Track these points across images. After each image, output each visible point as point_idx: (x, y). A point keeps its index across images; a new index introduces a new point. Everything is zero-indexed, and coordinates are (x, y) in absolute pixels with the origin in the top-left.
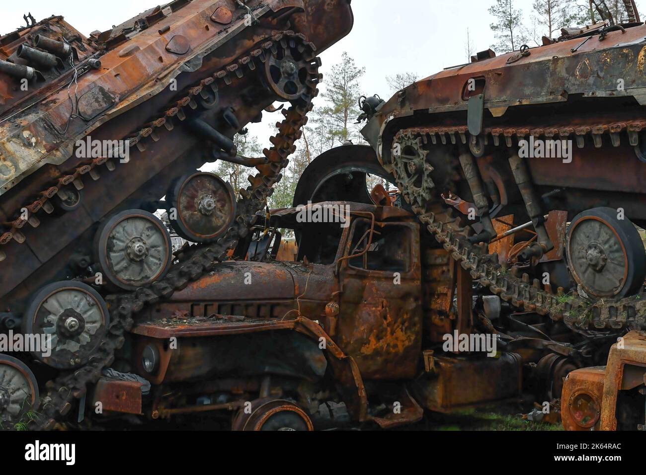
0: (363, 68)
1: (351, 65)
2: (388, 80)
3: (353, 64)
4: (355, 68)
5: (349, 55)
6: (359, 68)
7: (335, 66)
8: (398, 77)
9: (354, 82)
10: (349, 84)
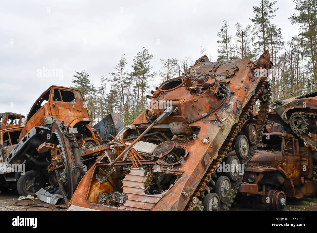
0: (152, 55)
1: (146, 53)
2: (161, 61)
3: (147, 53)
4: (148, 55)
5: (146, 48)
6: (150, 55)
7: (139, 53)
8: (168, 60)
9: (147, 61)
10: (145, 62)
